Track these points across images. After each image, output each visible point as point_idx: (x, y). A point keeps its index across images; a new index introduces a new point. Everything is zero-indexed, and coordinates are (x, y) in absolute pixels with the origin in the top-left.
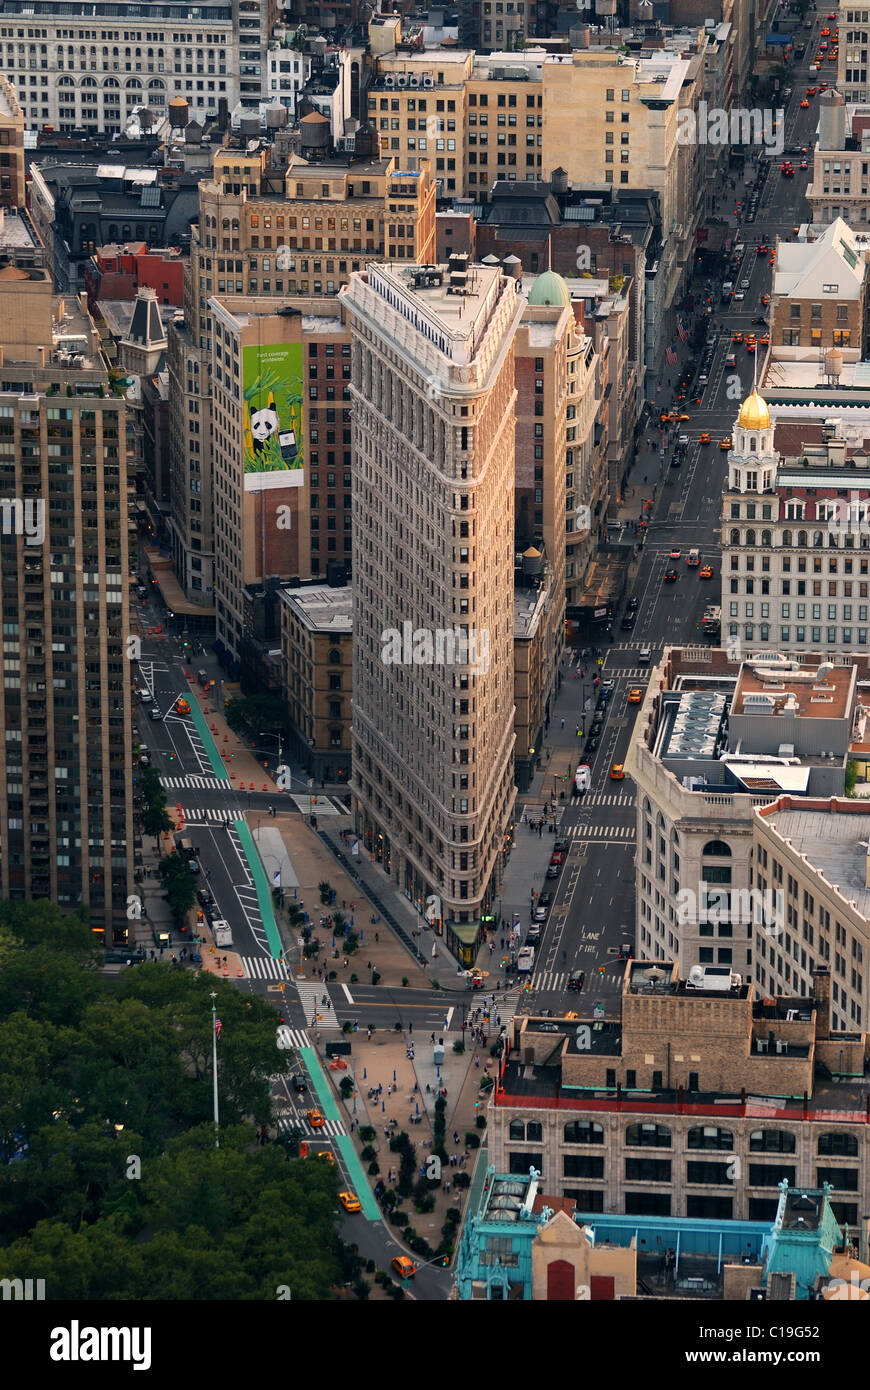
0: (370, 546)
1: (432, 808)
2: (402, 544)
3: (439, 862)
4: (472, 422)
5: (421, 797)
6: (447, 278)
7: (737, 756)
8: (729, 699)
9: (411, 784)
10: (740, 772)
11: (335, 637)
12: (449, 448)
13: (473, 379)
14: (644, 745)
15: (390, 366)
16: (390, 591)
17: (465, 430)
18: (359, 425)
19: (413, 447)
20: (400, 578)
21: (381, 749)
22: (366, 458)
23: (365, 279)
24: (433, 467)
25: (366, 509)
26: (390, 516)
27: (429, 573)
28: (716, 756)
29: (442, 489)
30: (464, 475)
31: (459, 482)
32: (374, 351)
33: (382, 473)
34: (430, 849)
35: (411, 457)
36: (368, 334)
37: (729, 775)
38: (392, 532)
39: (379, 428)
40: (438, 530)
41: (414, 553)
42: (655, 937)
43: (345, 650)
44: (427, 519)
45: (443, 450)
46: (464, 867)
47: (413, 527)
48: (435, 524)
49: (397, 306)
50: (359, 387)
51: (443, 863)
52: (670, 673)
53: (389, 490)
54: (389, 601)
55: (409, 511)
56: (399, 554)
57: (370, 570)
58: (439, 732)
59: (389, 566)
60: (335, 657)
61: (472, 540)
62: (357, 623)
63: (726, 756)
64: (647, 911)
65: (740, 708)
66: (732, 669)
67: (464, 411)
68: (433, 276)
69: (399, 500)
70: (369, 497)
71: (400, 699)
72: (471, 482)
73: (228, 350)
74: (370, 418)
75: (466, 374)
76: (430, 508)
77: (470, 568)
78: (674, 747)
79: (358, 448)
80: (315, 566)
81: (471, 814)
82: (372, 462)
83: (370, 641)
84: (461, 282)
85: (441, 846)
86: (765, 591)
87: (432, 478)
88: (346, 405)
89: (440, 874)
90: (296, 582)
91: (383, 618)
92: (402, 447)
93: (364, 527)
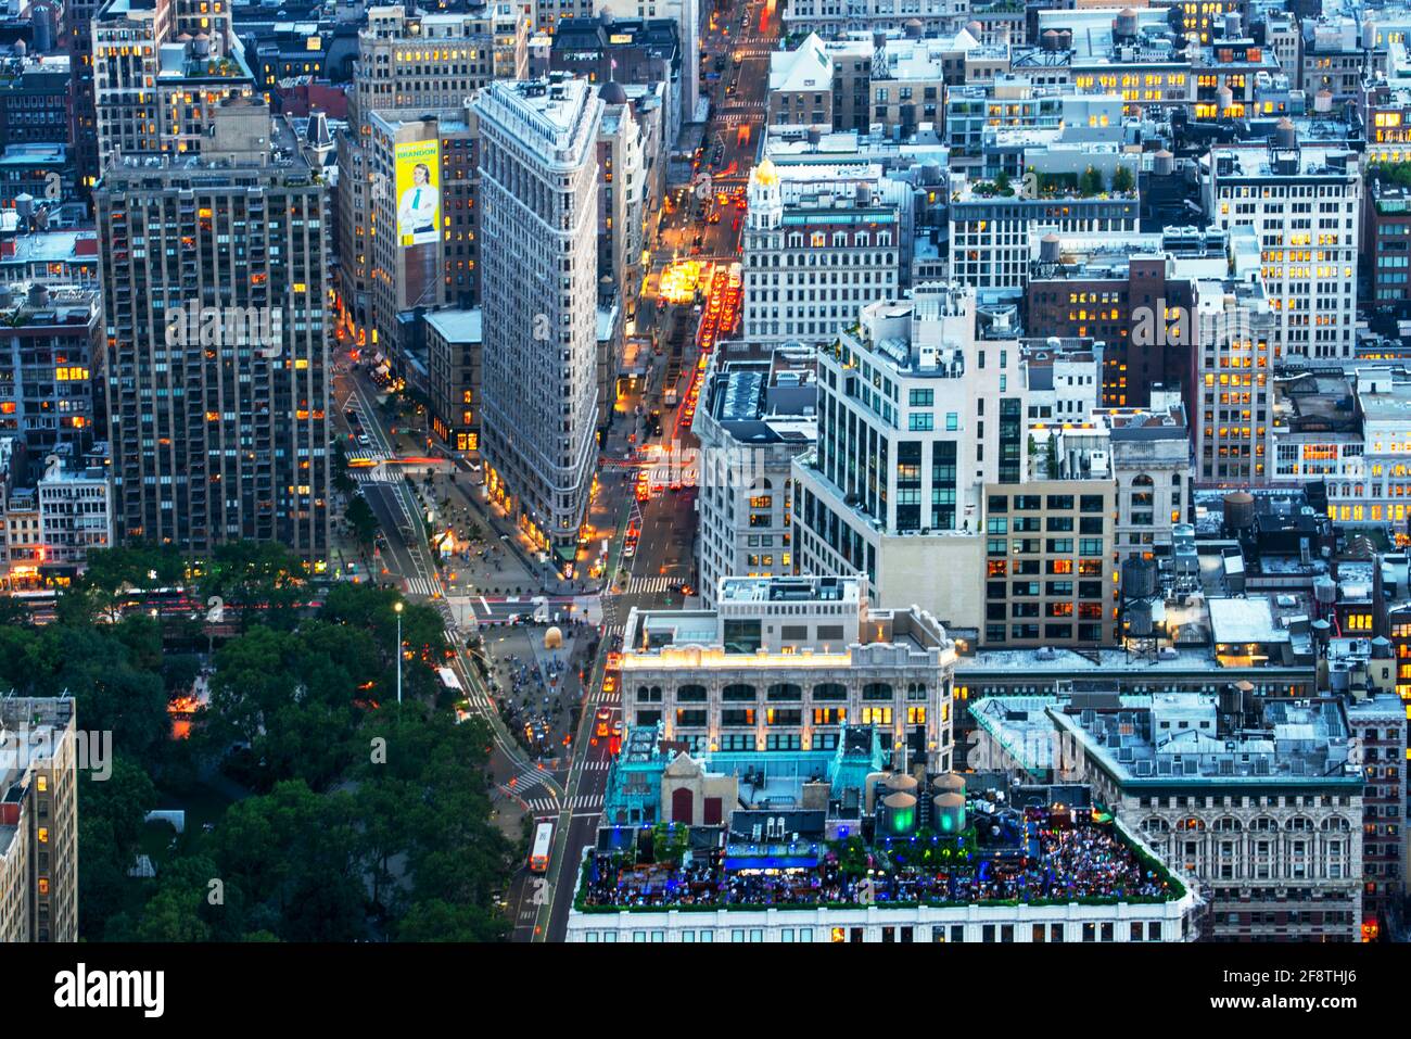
0: (494, 280)
1: (542, 466)
2: (520, 278)
3: (547, 503)
4: (571, 189)
5: (534, 457)
6: (549, 88)
7: (774, 416)
8: (765, 377)
9: (525, 449)
10: (776, 428)
11: (466, 346)
12: (556, 208)
13: (572, 159)
14: (706, 413)
15: (510, 153)
16: (510, 311)
17: (567, 195)
18: (487, 195)
19: (528, 209)
20: (518, 302)
21: (503, 425)
22: (491, 218)
23: (489, 92)
24: (543, 222)
25: (492, 255)
26: (511, 259)
27: (540, 297)
28: (758, 417)
29: (550, 238)
30: (567, 227)
31: (563, 232)
32: (498, 142)
33: (504, 229)
34: (540, 495)
35: (526, 216)
36: (492, 131)
37: (768, 431)
38: (511, 270)
39: (502, 196)
40: (547, 267)
41: (529, 283)
42: (715, 549)
43: (474, 355)
44: (539, 259)
45: (551, 210)
46: (566, 505)
47: (528, 266)
48: (545, 262)
49: (514, 110)
50: (486, 169)
51: (552, 504)
52: (720, 359)
53: (509, 240)
54: (509, 319)
55: (525, 254)
56: (518, 285)
57: (495, 298)
58: (549, 410)
59: (510, 294)
60: (467, 361)
61: (572, 273)
62: (484, 336)
63: (765, 417)
64: (708, 531)
65: (774, 382)
66: (767, 355)
67: (567, 182)
68: (539, 88)
69: (517, 247)
70: (494, 245)
71: (518, 388)
72: (572, 232)
73: (385, 148)
74: (494, 190)
75: (568, 156)
76: (541, 251)
77: (571, 293)
78: (728, 412)
79: (487, 211)
80: (448, 298)
81: (571, 468)
82: (496, 221)
83: (495, 348)
84: (559, 91)
85: (549, 491)
86: (775, 298)
87: (542, 230)
88: (475, 182)
89: (549, 511)
90: (437, 309)
91: (504, 332)
92: (519, 209)
93: (490, 267)
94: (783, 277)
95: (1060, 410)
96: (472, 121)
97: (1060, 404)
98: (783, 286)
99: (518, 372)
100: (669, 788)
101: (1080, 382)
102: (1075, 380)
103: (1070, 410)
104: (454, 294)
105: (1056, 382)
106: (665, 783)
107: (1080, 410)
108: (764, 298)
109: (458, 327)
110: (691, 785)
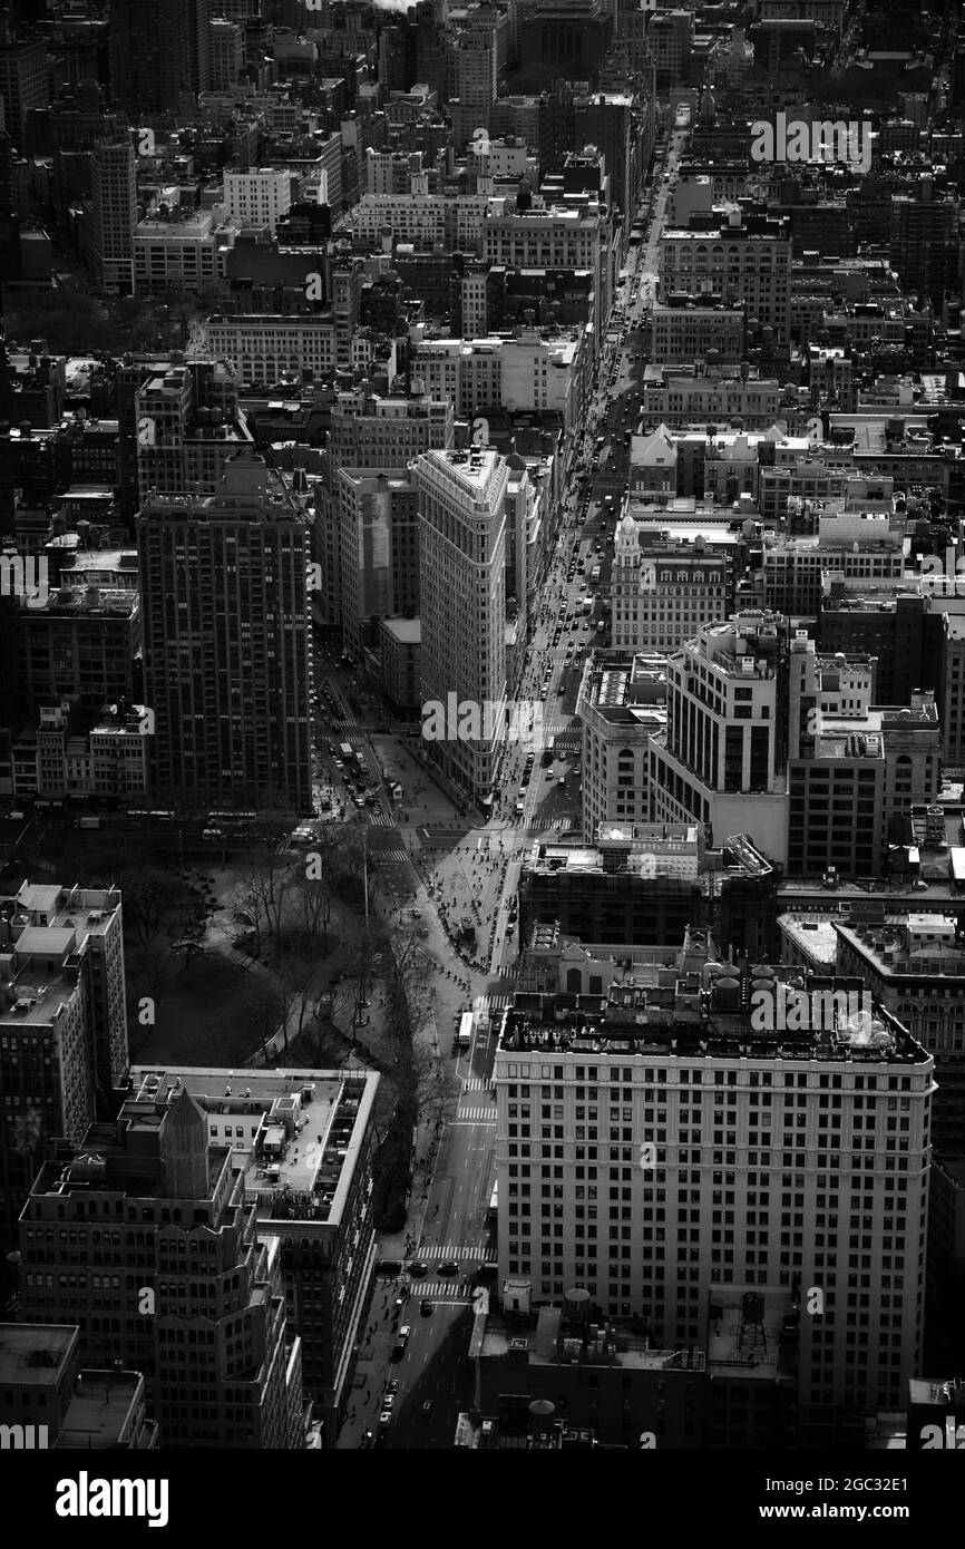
0: (430, 597)
2: (448, 596)
3: (470, 762)
4: (486, 532)
6: (470, 457)
7: (635, 704)
8: (629, 675)
10: (637, 713)
11: (410, 646)
12: (475, 546)
13: (486, 510)
14: (586, 700)
15: (441, 503)
16: (442, 621)
17: (483, 537)
18: (423, 534)
19: (454, 545)
20: (447, 614)
22: (427, 552)
23: (426, 458)
24: (465, 556)
25: (427, 578)
26: (441, 582)
27: (464, 611)
28: (624, 705)
29: (471, 568)
30: (483, 560)
31: (480, 564)
32: (432, 495)
33: (437, 559)
35: (453, 551)
36: (429, 487)
37: (631, 715)
38: (443, 590)
39: (435, 536)
40: (469, 589)
41: (455, 602)
43: (416, 652)
44: (463, 584)
45: (471, 547)
46: (484, 765)
47: (454, 588)
48: (467, 586)
49: (445, 472)
50: (423, 515)
51: (474, 765)
52: (596, 662)
53: (441, 569)
54: (441, 626)
55: (452, 579)
56: (447, 602)
57: (430, 610)
59: (442, 609)
60: (410, 656)
61: (487, 595)
62: (423, 638)
63: (629, 705)
65: (635, 680)
66: (630, 660)
67: (483, 527)
68: (463, 457)
69: (447, 574)
70: (430, 572)
72: (486, 564)
74: (430, 531)
75: (482, 508)
76: (464, 577)
77: (486, 609)
78: (602, 700)
79: (424, 546)
80: (396, 611)
82: (431, 554)
83: (430, 648)
84: (477, 459)
85: (472, 755)
86: (635, 618)
87: (465, 562)
88: (415, 524)
89: (472, 769)
90: (388, 617)
91: (437, 636)
92: (448, 546)
93: (427, 588)
94: (640, 603)
95: (844, 706)
96: (413, 479)
97: (844, 701)
98: (641, 609)
99: (448, 667)
100: (564, 968)
101: (859, 686)
102: (856, 685)
103: (851, 706)
104: (400, 607)
105: (841, 686)
106: (562, 964)
107: (859, 706)
108: (627, 618)
109: (406, 631)
110: (579, 966)
